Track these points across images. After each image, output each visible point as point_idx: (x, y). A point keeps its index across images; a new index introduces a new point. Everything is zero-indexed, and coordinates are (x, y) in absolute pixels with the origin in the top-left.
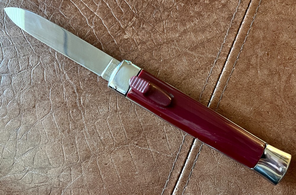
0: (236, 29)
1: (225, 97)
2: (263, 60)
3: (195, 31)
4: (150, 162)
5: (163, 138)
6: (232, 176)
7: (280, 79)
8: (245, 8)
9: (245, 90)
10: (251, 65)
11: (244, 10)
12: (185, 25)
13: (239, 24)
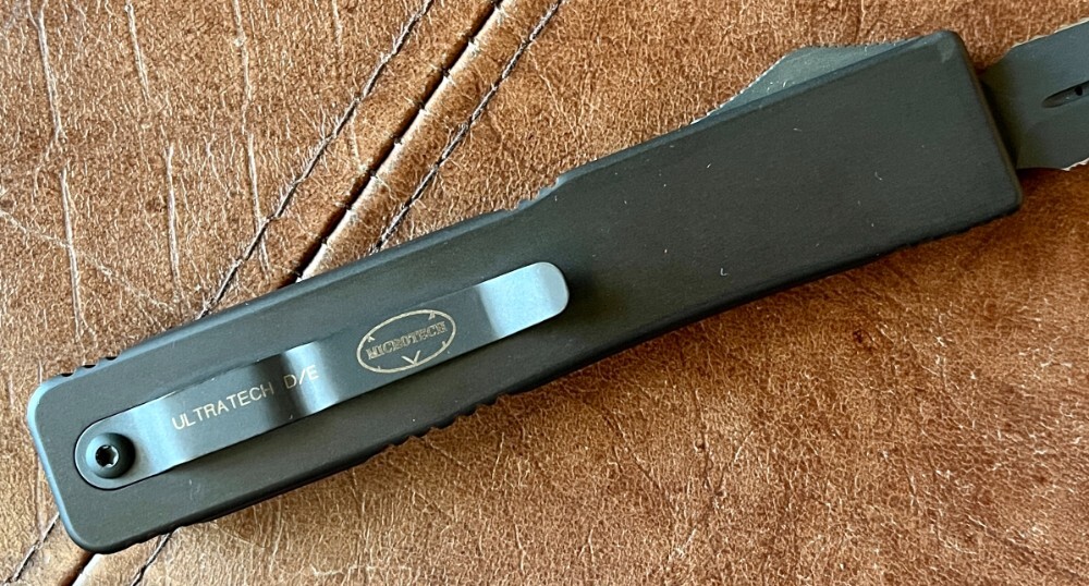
1: (531, 68)
4: (49, 314)
5: (151, 206)
6: (459, 489)
9: (649, 60)
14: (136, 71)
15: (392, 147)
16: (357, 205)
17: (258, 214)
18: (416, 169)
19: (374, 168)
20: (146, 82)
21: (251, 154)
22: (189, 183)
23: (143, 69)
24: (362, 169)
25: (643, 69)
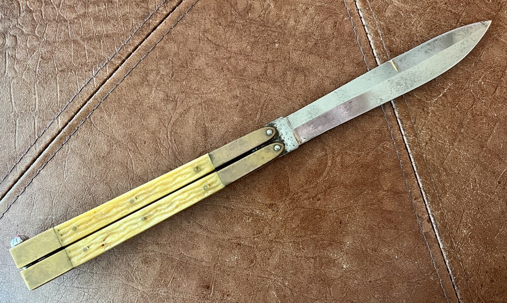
0: (146, 33)
1: (101, 107)
2: (163, 80)
3: (97, 19)
7: (174, 109)
8: (167, 11)
9: (128, 108)
10: (148, 81)
11: (165, 13)
12: (88, 7)
13: (152, 27)
14: (11, 101)
15: (68, 123)
16: (59, 136)
17: (36, 136)
18: (73, 128)
19: (63, 128)
20: (13, 104)
21: (36, 122)
22: (21, 127)
23: (13, 101)
24: (60, 127)
25: (127, 110)
